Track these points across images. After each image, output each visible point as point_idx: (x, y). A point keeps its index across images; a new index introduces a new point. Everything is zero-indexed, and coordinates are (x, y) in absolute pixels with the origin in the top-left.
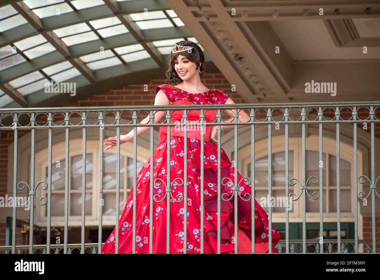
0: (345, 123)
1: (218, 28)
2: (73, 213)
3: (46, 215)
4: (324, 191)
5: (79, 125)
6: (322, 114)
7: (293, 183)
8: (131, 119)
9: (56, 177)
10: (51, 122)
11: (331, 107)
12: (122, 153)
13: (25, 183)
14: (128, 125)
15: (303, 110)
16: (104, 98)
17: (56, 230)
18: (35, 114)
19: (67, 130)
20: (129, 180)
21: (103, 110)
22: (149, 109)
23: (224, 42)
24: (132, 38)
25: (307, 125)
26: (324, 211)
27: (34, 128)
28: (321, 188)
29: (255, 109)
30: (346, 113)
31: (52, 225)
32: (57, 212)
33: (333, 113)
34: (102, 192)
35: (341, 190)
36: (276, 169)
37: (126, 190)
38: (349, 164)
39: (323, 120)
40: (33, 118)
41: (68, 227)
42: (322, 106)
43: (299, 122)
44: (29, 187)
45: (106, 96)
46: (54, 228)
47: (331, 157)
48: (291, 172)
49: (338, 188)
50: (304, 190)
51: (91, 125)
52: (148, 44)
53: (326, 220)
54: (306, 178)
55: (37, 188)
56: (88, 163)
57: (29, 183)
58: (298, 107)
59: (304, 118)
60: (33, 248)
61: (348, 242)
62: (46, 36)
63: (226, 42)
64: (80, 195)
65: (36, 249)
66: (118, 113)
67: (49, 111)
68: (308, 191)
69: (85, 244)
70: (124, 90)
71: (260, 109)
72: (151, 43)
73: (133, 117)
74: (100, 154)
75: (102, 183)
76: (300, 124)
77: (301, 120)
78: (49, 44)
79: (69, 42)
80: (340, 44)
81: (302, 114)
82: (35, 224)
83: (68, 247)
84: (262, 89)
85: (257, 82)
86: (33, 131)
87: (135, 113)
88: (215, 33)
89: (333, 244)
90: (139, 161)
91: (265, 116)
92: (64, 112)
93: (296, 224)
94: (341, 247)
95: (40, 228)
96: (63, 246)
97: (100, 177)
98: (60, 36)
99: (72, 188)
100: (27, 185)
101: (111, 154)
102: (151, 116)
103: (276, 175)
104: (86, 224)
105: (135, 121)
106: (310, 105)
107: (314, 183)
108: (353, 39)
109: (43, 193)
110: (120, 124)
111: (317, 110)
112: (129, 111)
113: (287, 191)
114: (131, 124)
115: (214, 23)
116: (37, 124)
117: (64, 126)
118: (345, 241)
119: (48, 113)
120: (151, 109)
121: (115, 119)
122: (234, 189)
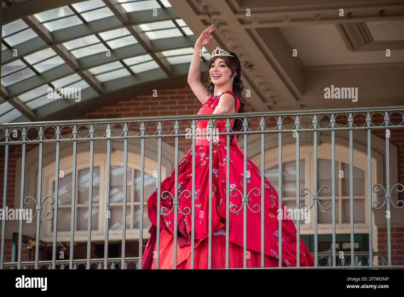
0: (359, 130)
1: (228, 36)
2: (79, 228)
3: (52, 230)
4: (337, 201)
5: (87, 138)
6: (334, 121)
7: (304, 193)
8: (138, 130)
9: (63, 191)
10: (59, 136)
11: (344, 113)
12: (129, 165)
13: (31, 197)
14: (136, 136)
15: (315, 117)
16: (112, 110)
17: (62, 245)
18: (43, 128)
19: (75, 143)
20: (136, 193)
21: (111, 122)
22: (157, 120)
24: (141, 49)
25: (319, 133)
26: (337, 222)
27: (42, 142)
28: (333, 198)
29: (265, 117)
30: (359, 119)
31: (58, 241)
32: (63, 227)
33: (346, 119)
34: (109, 206)
35: (354, 200)
36: (287, 179)
37: (132, 204)
38: (363, 172)
39: (335, 127)
40: (41, 132)
41: (74, 243)
42: (334, 112)
43: (311, 130)
44: (35, 202)
45: (114, 108)
46: (60, 243)
47: (344, 166)
48: (302, 181)
49: (351, 197)
50: (316, 201)
51: (98, 138)
52: (157, 54)
53: (339, 232)
54: (318, 188)
55: (44, 203)
56: (95, 177)
57: (35, 197)
58: (309, 115)
59: (316, 126)
60: (39, 264)
61: (362, 254)
62: (56, 49)
64: (86, 209)
65: (41, 266)
66: (126, 125)
68: (320, 201)
69: (91, 260)
70: (133, 101)
71: (271, 117)
72: (160, 53)
73: (141, 129)
74: (108, 167)
75: (108, 196)
76: (312, 132)
77: (312, 128)
78: (58, 57)
79: (77, 54)
80: (353, 49)
81: (313, 122)
82: (41, 239)
83: (74, 263)
84: (272, 97)
85: (268, 90)
86: (41, 145)
87: (143, 125)
88: (224, 41)
89: (346, 257)
91: (276, 125)
92: (72, 125)
93: (307, 236)
94: (354, 260)
95: (46, 243)
96: (69, 262)
97: (107, 190)
98: (69, 49)
99: (79, 202)
100: (34, 200)
101: (118, 167)
102: (159, 127)
103: (287, 185)
104: (92, 239)
105: (143, 132)
106: (322, 111)
107: (326, 193)
108: (366, 43)
109: (50, 207)
110: (127, 136)
111: (329, 116)
112: (137, 122)
113: (298, 202)
114: (138, 135)
115: (224, 31)
116: (45, 137)
117: (72, 139)
118: (358, 253)
119: (56, 126)
120: (159, 120)
121: (123, 131)
122: (243, 200)
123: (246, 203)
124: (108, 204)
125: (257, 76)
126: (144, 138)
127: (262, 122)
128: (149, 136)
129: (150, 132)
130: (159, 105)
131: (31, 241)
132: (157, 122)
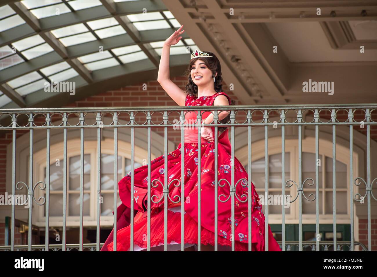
0: (341, 125)
1: (215, 30)
2: (71, 213)
3: (45, 215)
4: (320, 192)
5: (77, 125)
6: (318, 116)
7: (289, 184)
8: (128, 120)
9: (54, 177)
10: (49, 123)
11: (328, 109)
12: (119, 153)
13: (23, 182)
14: (126, 125)
15: (300, 112)
16: (102, 99)
17: (55, 230)
18: (33, 115)
19: (65, 131)
21: (100, 111)
22: (146, 110)
23: (221, 43)
24: (129, 39)
25: (303, 127)
26: (320, 213)
27: (33, 129)
28: (317, 190)
29: (251, 110)
30: (342, 115)
31: (50, 225)
32: (55, 212)
33: (329, 115)
34: (100, 193)
35: (337, 192)
36: (273, 171)
38: (345, 166)
39: (319, 122)
40: (31, 119)
41: (66, 227)
42: (318, 108)
43: (296, 124)
44: (27, 187)
45: (104, 97)
46: (52, 228)
47: (327, 159)
48: (288, 173)
49: (334, 190)
50: (300, 192)
51: (88, 126)
52: (145, 45)
53: (323, 222)
54: (303, 180)
55: (35, 189)
56: (86, 164)
57: (27, 183)
58: (294, 109)
59: (301, 120)
60: (32, 248)
61: (344, 244)
62: (44, 37)
63: (223, 44)
64: (78, 195)
65: (35, 249)
66: (115, 114)
68: (304, 192)
69: (83, 244)
70: (122, 91)
71: (257, 111)
72: (148, 44)
73: (131, 118)
74: (98, 155)
75: (99, 183)
76: (297, 126)
77: (297, 122)
78: (47, 44)
79: (66, 43)
80: (337, 47)
81: (298, 116)
82: (33, 224)
83: (67, 247)
84: (258, 91)
85: (254, 84)
87: (132, 114)
88: (211, 34)
89: (329, 246)
90: (136, 162)
91: (262, 118)
92: (62, 113)
93: (292, 225)
94: (337, 249)
95: (38, 228)
96: (62, 246)
97: (98, 177)
98: (57, 37)
99: (70, 189)
100: (25, 186)
101: (109, 155)
102: (149, 117)
103: (273, 177)
104: (84, 225)
105: (132, 122)
106: (306, 106)
107: (310, 185)
108: (349, 41)
109: (41, 193)
110: (117, 124)
111: (313, 111)
112: (127, 112)
113: (283, 192)
114: (128, 124)
115: (211, 25)
116: (35, 124)
117: (62, 127)
118: (341, 243)
119: (46, 113)
120: (149, 110)
121: (113, 120)
122: (231, 190)
123: (233, 193)
124: (99, 191)
125: (244, 70)
126: (134, 127)
127: (249, 115)
128: (139, 125)
129: (139, 121)
132: (146, 112)
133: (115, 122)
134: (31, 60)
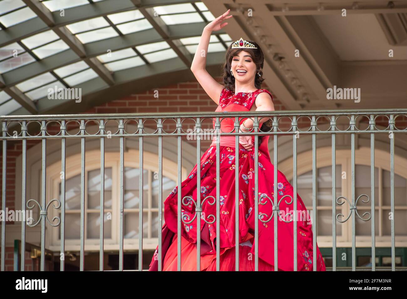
0: (400, 133)
1: (255, 24)
2: (90, 235)
3: (60, 238)
4: (376, 211)
5: (97, 134)
6: (374, 123)
7: (341, 202)
8: (155, 128)
9: (70, 194)
10: (64, 132)
11: (385, 114)
12: (145, 167)
13: (34, 200)
14: (153, 134)
15: (353, 118)
16: (124, 104)
17: (71, 255)
18: (46, 122)
19: (83, 141)
20: (154, 198)
21: (123, 118)
22: (176, 117)
23: (261, 39)
24: (156, 34)
25: (357, 135)
26: (377, 234)
27: (45, 138)
28: (373, 207)
29: (297, 116)
31: (66, 250)
32: (71, 235)
33: (386, 121)
34: (123, 212)
35: (395, 210)
36: (322, 186)
37: (149, 210)
38: (405, 180)
39: (375, 129)
40: (43, 127)
41: (85, 252)
42: (374, 113)
43: (348, 132)
44: (39, 206)
45: (127, 102)
46: (68, 253)
47: (384, 173)
48: (339, 189)
49: (392, 207)
50: (354, 210)
52: (175, 42)
53: (379, 245)
54: (356, 197)
55: (49, 207)
56: (107, 179)
57: (39, 200)
58: (346, 115)
59: (354, 128)
62: (58, 32)
63: (264, 40)
64: (98, 215)
66: (140, 121)
67: (61, 119)
68: (358, 211)
70: (148, 95)
71: (303, 117)
72: (178, 40)
73: (158, 126)
74: (121, 169)
75: (122, 201)
76: (349, 134)
77: (350, 129)
78: (61, 41)
79: (84, 39)
80: (395, 42)
81: (351, 123)
82: (47, 248)
84: (305, 94)
85: (300, 86)
86: (44, 141)
87: (160, 121)
88: (251, 29)
90: (165, 177)
91: (309, 125)
92: (79, 120)
93: (344, 249)
95: (52, 252)
97: (121, 195)
98: (73, 32)
99: (89, 207)
100: (37, 204)
101: (133, 168)
102: (179, 124)
103: (321, 193)
104: (105, 249)
105: (160, 130)
106: (360, 112)
107: (365, 202)
109: (56, 212)
110: (143, 133)
111: (368, 118)
112: (153, 118)
113: (334, 212)
114: (155, 133)
115: (251, 18)
116: (49, 133)
117: (79, 136)
118: (400, 269)
119: (61, 121)
120: (179, 116)
121: (137, 128)
122: (273, 208)
123: (276, 211)
124: (122, 210)
125: (288, 70)
126: (162, 136)
127: (294, 122)
128: (167, 134)
129: (168, 130)
130: (179, 100)
131: (35, 250)
132: (176, 119)
133: (141, 130)
134: (44, 59)
